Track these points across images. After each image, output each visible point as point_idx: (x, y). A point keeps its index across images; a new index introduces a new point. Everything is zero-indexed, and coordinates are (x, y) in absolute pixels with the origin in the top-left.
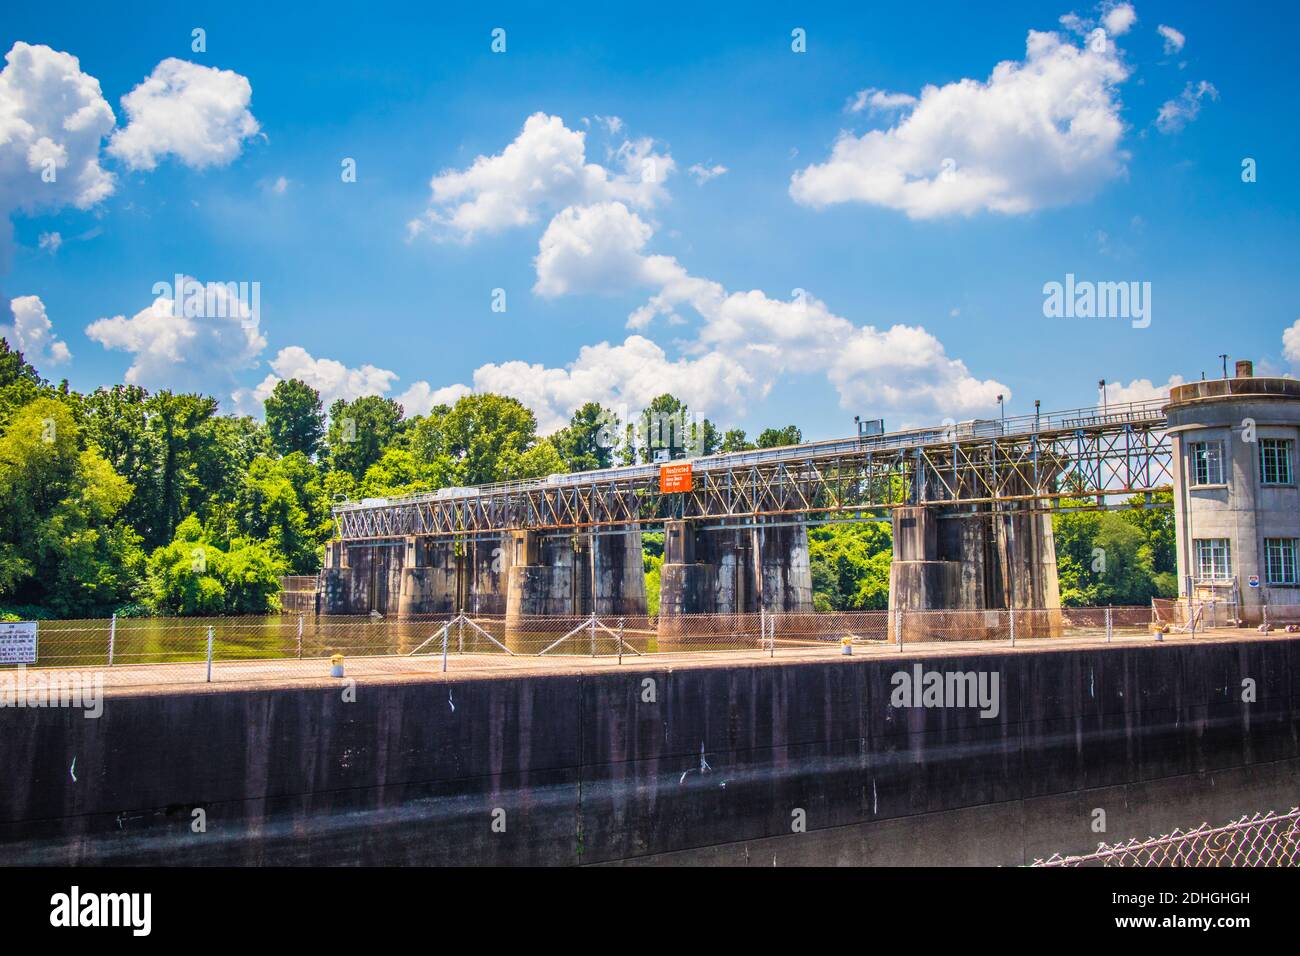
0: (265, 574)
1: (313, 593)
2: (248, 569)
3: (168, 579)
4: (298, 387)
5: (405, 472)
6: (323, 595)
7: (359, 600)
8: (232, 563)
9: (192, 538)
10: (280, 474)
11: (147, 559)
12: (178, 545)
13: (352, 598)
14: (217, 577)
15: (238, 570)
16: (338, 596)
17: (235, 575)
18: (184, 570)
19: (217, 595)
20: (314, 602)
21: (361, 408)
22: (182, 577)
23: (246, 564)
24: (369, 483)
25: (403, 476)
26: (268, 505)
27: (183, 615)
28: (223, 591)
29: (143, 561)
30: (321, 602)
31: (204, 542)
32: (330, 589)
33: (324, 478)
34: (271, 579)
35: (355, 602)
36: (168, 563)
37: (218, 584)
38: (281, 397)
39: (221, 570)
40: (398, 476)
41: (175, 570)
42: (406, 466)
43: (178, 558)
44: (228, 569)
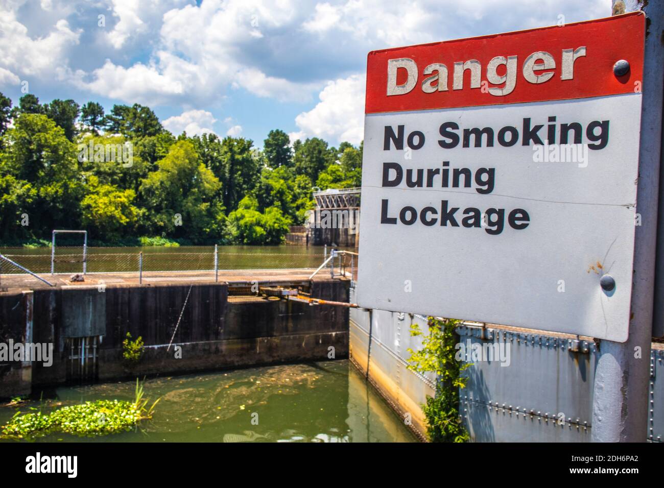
0: (282, 225)
1: (305, 234)
2: (275, 223)
3: (239, 227)
4: (280, 134)
5: (339, 176)
6: (310, 235)
7: (327, 238)
8: (268, 220)
9: (247, 207)
10: (276, 177)
11: (226, 218)
12: (240, 211)
13: (323, 237)
14: (262, 226)
15: (270, 223)
16: (317, 236)
17: (270, 226)
18: (246, 223)
19: (262, 235)
20: (305, 239)
21: (314, 144)
22: (246, 226)
23: (274, 220)
24: (321, 182)
25: (338, 178)
26: (275, 192)
27: (247, 244)
28: (265, 233)
29: (224, 218)
30: (309, 239)
31: (253, 210)
32: (313, 233)
33: (295, 178)
34: (285, 227)
35: (325, 239)
36: (238, 219)
37: (263, 230)
38: (273, 139)
39: (263, 223)
40: (336, 178)
41: (242, 222)
42: (339, 173)
43: (243, 217)
44: (266, 223)
